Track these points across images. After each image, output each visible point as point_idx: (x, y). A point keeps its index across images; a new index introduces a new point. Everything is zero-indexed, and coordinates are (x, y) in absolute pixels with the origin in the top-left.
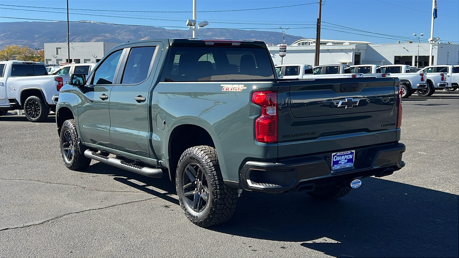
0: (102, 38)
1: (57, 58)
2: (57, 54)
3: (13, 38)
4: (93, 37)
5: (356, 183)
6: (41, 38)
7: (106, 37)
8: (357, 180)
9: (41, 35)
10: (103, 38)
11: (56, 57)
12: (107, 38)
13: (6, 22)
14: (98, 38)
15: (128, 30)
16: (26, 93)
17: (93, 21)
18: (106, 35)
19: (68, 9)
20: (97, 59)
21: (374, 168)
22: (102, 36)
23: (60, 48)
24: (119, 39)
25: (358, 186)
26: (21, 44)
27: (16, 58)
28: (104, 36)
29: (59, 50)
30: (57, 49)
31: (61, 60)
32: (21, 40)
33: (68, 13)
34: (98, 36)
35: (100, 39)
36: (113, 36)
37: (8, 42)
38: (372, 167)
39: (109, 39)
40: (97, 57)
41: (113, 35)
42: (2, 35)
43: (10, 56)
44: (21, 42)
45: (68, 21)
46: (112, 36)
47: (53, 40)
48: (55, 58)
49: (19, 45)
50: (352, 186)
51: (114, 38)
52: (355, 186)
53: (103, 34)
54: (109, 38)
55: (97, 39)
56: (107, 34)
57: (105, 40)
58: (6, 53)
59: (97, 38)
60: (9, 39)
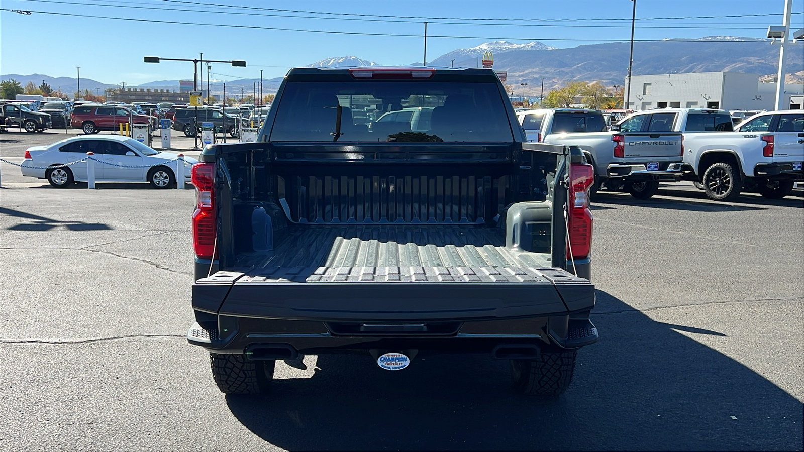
0: (742, 64)
1: (643, 101)
2: (644, 94)
3: (596, 69)
4: (727, 64)
5: (393, 359)
6: (640, 69)
7: (749, 63)
8: (396, 354)
9: (639, 62)
10: (744, 65)
11: (642, 98)
12: (751, 65)
13: (588, 44)
14: (736, 65)
15: (793, 48)
16: (708, 158)
17: (730, 36)
18: (750, 59)
19: (633, 19)
20: (709, 101)
21: (461, 335)
22: (743, 61)
23: (650, 84)
24: (773, 66)
25: (400, 367)
26: (607, 78)
27: (582, 101)
28: (746, 62)
29: (647, 87)
30: (645, 85)
31: (649, 104)
32: (608, 72)
33: (633, 27)
34: (734, 62)
35: (739, 67)
36: (763, 61)
37: (589, 76)
38: (456, 334)
39: (755, 67)
40: (709, 98)
41: (762, 59)
42: (580, 65)
43: (573, 98)
44: (607, 75)
45: (632, 40)
46: (760, 61)
47: (657, 70)
48: (640, 100)
49: (604, 80)
50: (382, 365)
51: (764, 65)
52: (391, 366)
53: (745, 58)
54: (756, 64)
55: (732, 67)
56: (752, 58)
57: (747, 68)
58: (567, 93)
59: (734, 65)
60: (590, 71)
